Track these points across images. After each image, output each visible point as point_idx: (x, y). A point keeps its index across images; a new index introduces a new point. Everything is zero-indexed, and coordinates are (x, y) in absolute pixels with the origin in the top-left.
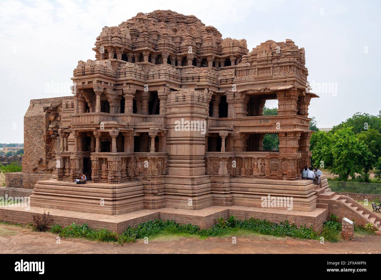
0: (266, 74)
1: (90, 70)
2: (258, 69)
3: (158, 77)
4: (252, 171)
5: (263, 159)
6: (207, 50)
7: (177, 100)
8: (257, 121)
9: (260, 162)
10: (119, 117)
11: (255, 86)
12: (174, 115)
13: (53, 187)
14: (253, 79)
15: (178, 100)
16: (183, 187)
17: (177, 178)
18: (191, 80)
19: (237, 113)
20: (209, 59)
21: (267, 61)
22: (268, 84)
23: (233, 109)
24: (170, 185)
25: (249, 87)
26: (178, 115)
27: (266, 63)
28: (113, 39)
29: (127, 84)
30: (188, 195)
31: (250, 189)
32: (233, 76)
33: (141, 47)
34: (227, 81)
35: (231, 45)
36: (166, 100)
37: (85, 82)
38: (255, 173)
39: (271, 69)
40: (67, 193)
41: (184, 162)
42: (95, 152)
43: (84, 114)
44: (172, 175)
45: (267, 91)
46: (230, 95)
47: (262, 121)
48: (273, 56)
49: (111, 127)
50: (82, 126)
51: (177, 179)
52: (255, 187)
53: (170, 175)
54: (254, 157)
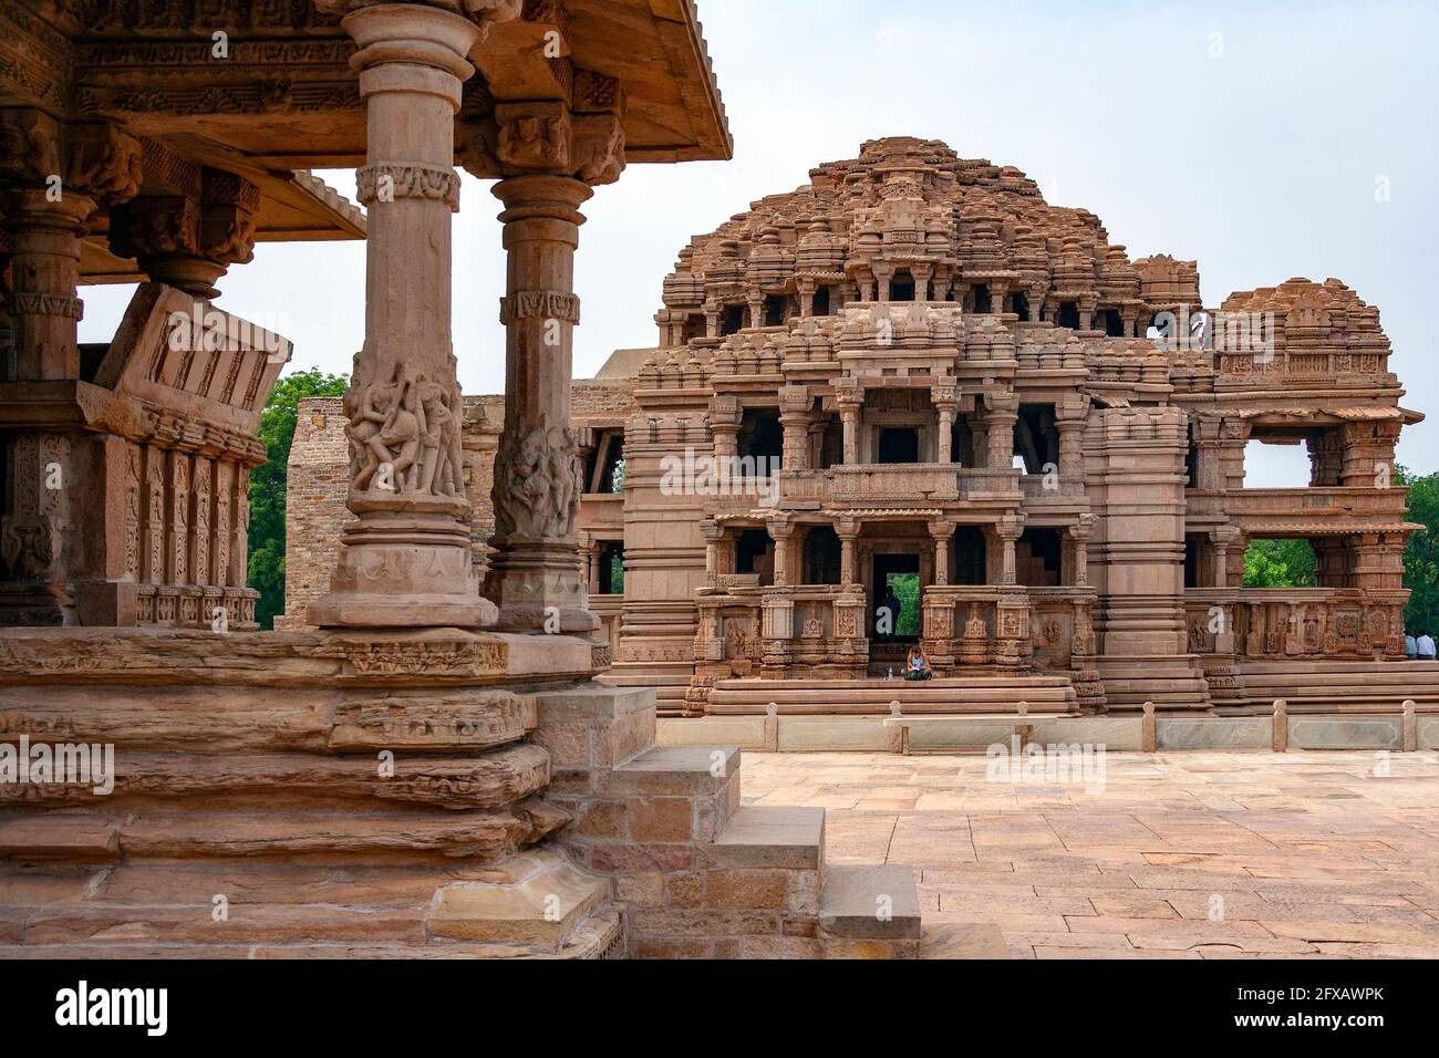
0: (1312, 373)
1: (927, 334)
2: (1291, 355)
3: (1058, 362)
4: (1281, 641)
5: (1312, 606)
6: (1123, 286)
7: (1130, 433)
8: (1296, 499)
9: (1303, 615)
10: (976, 479)
11: (1286, 402)
12: (1122, 479)
13: (809, 697)
14: (1278, 384)
15: (1132, 434)
16: (1170, 685)
17: (1139, 660)
18: (1115, 375)
19: (1228, 477)
20: (1130, 313)
21: (1317, 336)
22: (1324, 401)
23: (1216, 466)
24: (1121, 683)
25: (1268, 404)
26: (1136, 478)
27: (1314, 341)
28: (931, 239)
29: (997, 379)
30: (1192, 705)
31: (1301, 690)
32: (1211, 371)
33: (984, 268)
34: (1193, 383)
35: (1175, 278)
36: (1082, 432)
37: (896, 369)
38: (1294, 646)
39: (1331, 359)
40: (878, 709)
41: (1141, 615)
42: (934, 584)
43: (877, 467)
44: (1117, 653)
45: (1323, 420)
46: (1210, 425)
47: (1310, 501)
48: (1332, 326)
49: (1005, 509)
50: (883, 503)
51: (1140, 664)
52: (1317, 682)
53: (1110, 654)
54: (1291, 602)
